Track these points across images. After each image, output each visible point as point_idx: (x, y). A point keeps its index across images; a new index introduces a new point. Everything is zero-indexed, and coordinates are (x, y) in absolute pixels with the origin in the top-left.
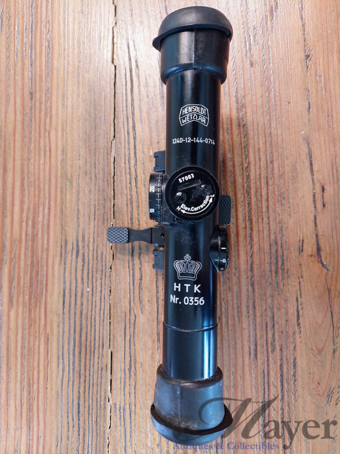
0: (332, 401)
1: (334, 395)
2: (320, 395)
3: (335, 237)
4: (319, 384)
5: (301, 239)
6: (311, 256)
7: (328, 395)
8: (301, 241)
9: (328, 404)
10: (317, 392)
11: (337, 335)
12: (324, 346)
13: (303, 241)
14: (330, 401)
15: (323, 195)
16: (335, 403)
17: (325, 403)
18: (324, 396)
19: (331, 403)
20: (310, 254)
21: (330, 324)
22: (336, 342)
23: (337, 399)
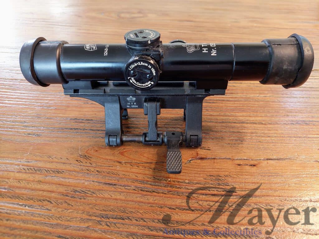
0: (80, 158)
1: (85, 159)
2: (87, 151)
3: (214, 170)
4: (96, 151)
5: (210, 149)
6: (197, 154)
7: (86, 156)
8: (209, 149)
9: (79, 155)
10: (90, 150)
11: (132, 165)
12: (125, 156)
13: (209, 150)
14: (81, 157)
15: (247, 165)
16: (78, 160)
17: (80, 154)
18: (86, 153)
19: (79, 157)
20: (199, 153)
21: (142, 161)
22: (126, 164)
23: (81, 161)
